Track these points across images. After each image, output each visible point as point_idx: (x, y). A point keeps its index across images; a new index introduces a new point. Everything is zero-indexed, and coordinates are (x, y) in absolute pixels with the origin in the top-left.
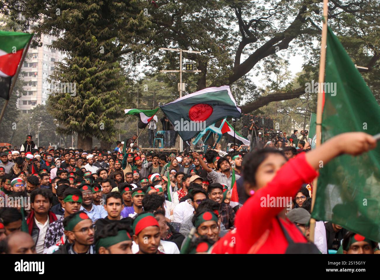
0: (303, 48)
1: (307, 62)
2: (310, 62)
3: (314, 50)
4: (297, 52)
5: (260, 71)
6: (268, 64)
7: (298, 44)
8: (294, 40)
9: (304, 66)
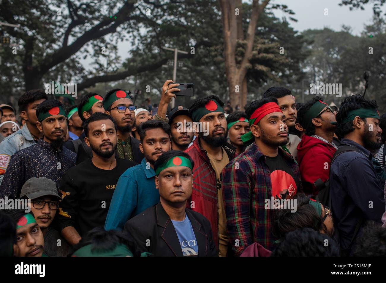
0: (131, 34)
1: (134, 48)
2: (138, 48)
3: (141, 37)
4: (125, 39)
5: (88, 54)
6: (96, 48)
7: (127, 31)
8: (122, 26)
9: (132, 51)
